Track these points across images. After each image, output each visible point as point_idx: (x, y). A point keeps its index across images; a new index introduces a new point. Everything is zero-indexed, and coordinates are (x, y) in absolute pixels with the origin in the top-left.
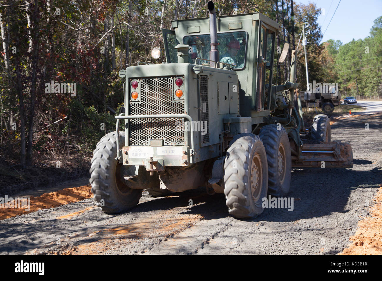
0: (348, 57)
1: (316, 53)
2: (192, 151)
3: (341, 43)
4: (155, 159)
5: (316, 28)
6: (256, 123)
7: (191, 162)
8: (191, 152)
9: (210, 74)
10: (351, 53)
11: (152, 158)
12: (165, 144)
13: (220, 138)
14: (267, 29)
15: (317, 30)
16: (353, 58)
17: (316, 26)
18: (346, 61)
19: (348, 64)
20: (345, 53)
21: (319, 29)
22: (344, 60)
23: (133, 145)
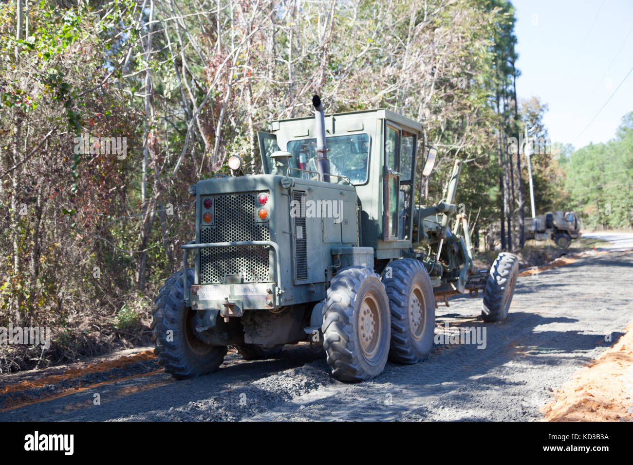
0: (584, 168)
1: (541, 165)
2: (279, 289)
3: (574, 148)
4: (231, 301)
5: (541, 130)
6: (388, 258)
7: (277, 304)
8: (277, 290)
9: (309, 190)
10: (588, 163)
11: (227, 299)
12: (245, 281)
13: (326, 275)
14: (400, 131)
15: (543, 133)
16: (591, 170)
17: (540, 128)
18: (582, 174)
19: (585, 179)
20: (580, 163)
21: (546, 131)
22: (579, 172)
23: (204, 282)
